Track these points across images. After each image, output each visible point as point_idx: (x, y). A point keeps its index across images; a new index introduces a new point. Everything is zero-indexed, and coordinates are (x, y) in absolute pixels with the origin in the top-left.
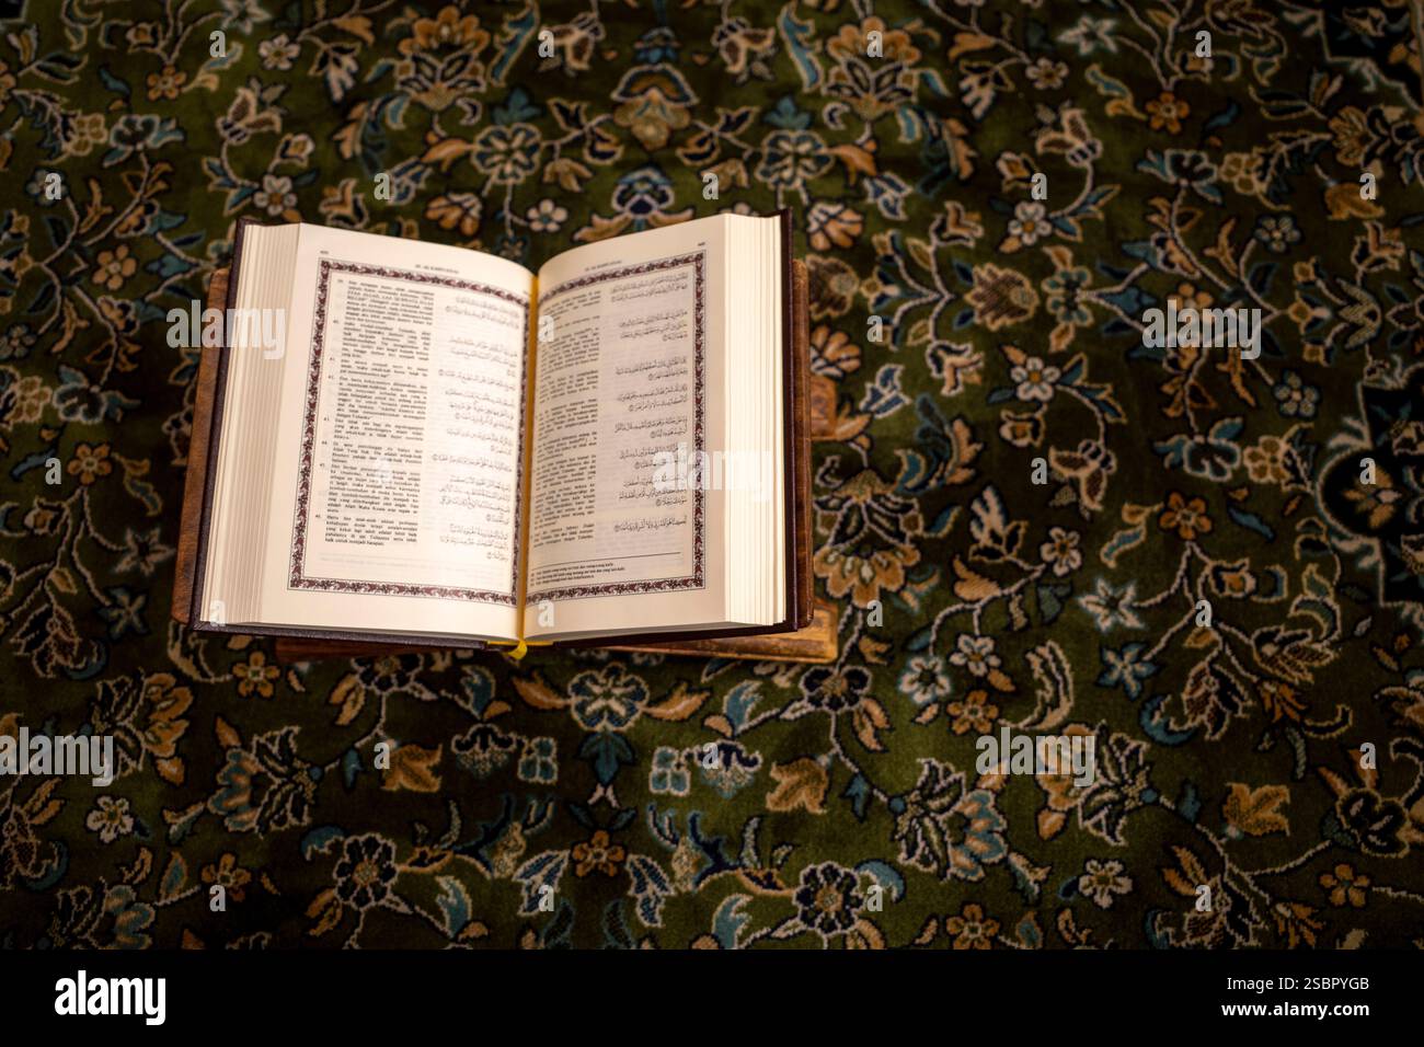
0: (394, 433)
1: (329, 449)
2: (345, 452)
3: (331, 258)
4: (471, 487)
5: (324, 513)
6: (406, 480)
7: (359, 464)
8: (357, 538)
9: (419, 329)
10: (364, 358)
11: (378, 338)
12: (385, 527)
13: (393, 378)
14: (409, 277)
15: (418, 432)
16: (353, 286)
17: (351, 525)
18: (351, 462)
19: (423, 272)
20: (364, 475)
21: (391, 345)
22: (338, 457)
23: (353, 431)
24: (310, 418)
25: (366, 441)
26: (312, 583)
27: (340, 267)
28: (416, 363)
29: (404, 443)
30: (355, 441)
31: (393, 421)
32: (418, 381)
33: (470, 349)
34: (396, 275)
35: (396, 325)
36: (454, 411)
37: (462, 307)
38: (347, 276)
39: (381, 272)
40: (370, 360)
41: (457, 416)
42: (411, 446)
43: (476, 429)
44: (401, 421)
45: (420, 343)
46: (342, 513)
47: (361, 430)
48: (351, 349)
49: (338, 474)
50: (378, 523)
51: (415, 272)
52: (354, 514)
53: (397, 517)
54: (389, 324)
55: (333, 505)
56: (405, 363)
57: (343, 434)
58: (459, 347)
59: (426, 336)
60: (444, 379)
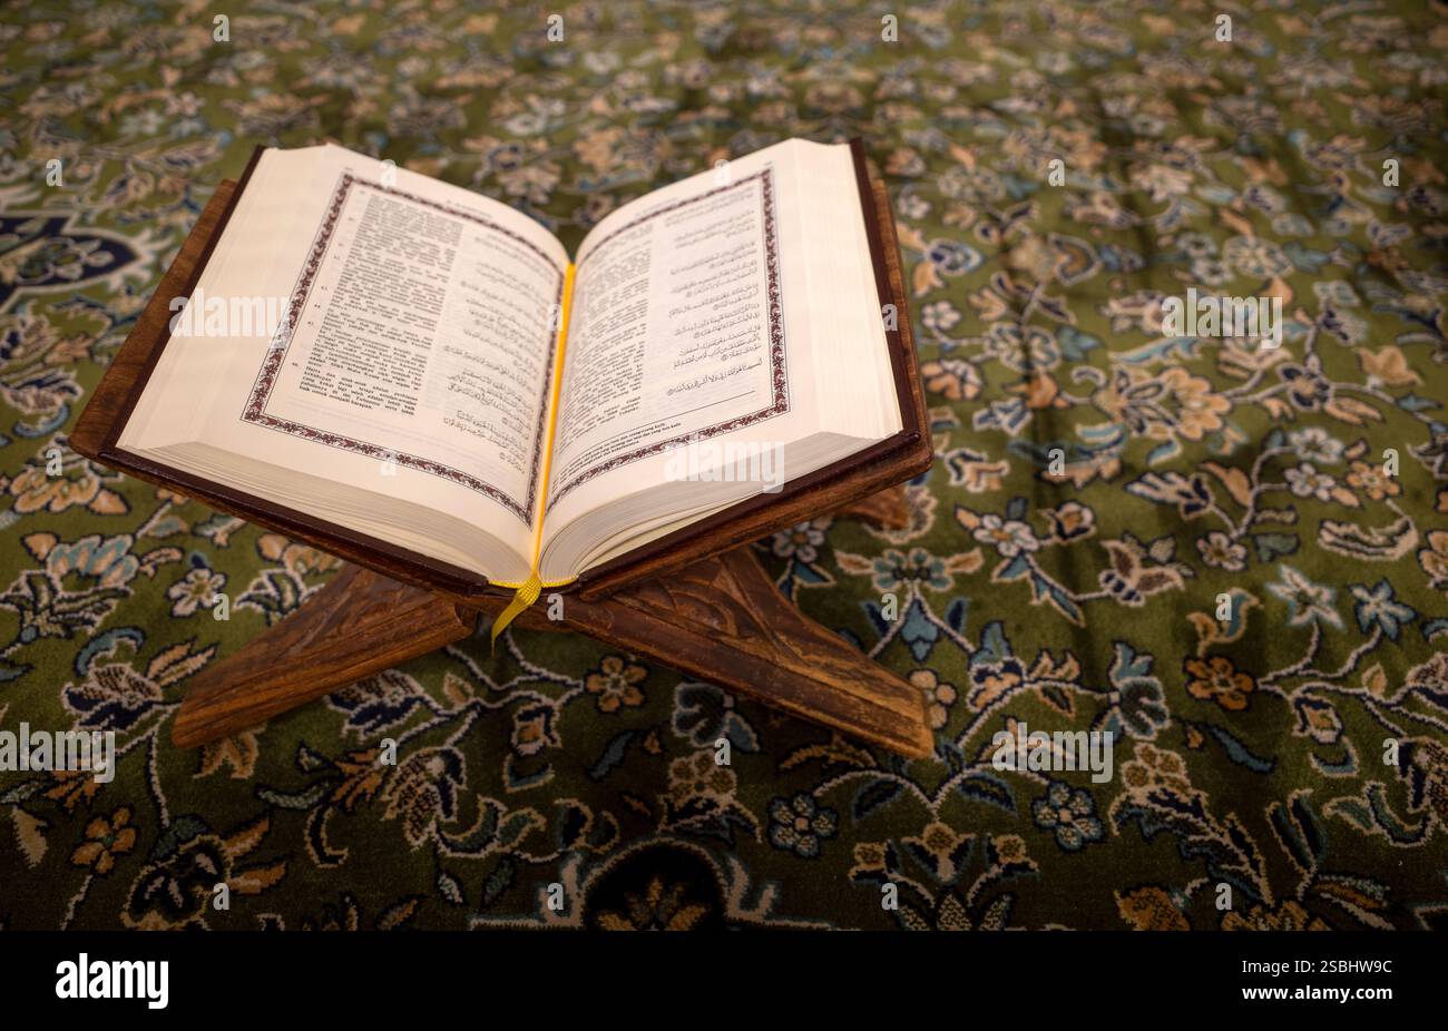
0: (402, 316)
1: (322, 313)
2: (341, 319)
3: (355, 174)
4: (486, 386)
5: (304, 364)
6: (409, 358)
7: (355, 333)
8: (340, 394)
9: (443, 246)
10: (377, 252)
11: (396, 243)
12: (377, 394)
13: (407, 275)
14: (438, 207)
15: (430, 324)
16: (375, 199)
17: (335, 382)
18: (345, 329)
19: (454, 208)
20: (359, 343)
21: (409, 250)
22: (330, 321)
23: (354, 304)
24: (305, 283)
25: (368, 316)
26: (272, 422)
27: (364, 183)
28: (435, 270)
29: (412, 328)
30: (354, 313)
31: (402, 308)
32: (438, 284)
33: (498, 276)
34: (424, 202)
35: (418, 238)
36: (474, 318)
37: (494, 242)
38: (370, 191)
39: (408, 197)
40: (383, 255)
41: (477, 322)
42: (421, 333)
43: (499, 339)
44: (412, 309)
45: (443, 257)
46: (324, 370)
47: (364, 306)
48: (365, 243)
49: (328, 334)
50: (369, 388)
51: (445, 205)
52: (340, 374)
53: (393, 389)
54: (409, 234)
55: (316, 358)
56: (424, 268)
57: (342, 304)
58: (486, 271)
59: (450, 254)
60: (466, 290)
